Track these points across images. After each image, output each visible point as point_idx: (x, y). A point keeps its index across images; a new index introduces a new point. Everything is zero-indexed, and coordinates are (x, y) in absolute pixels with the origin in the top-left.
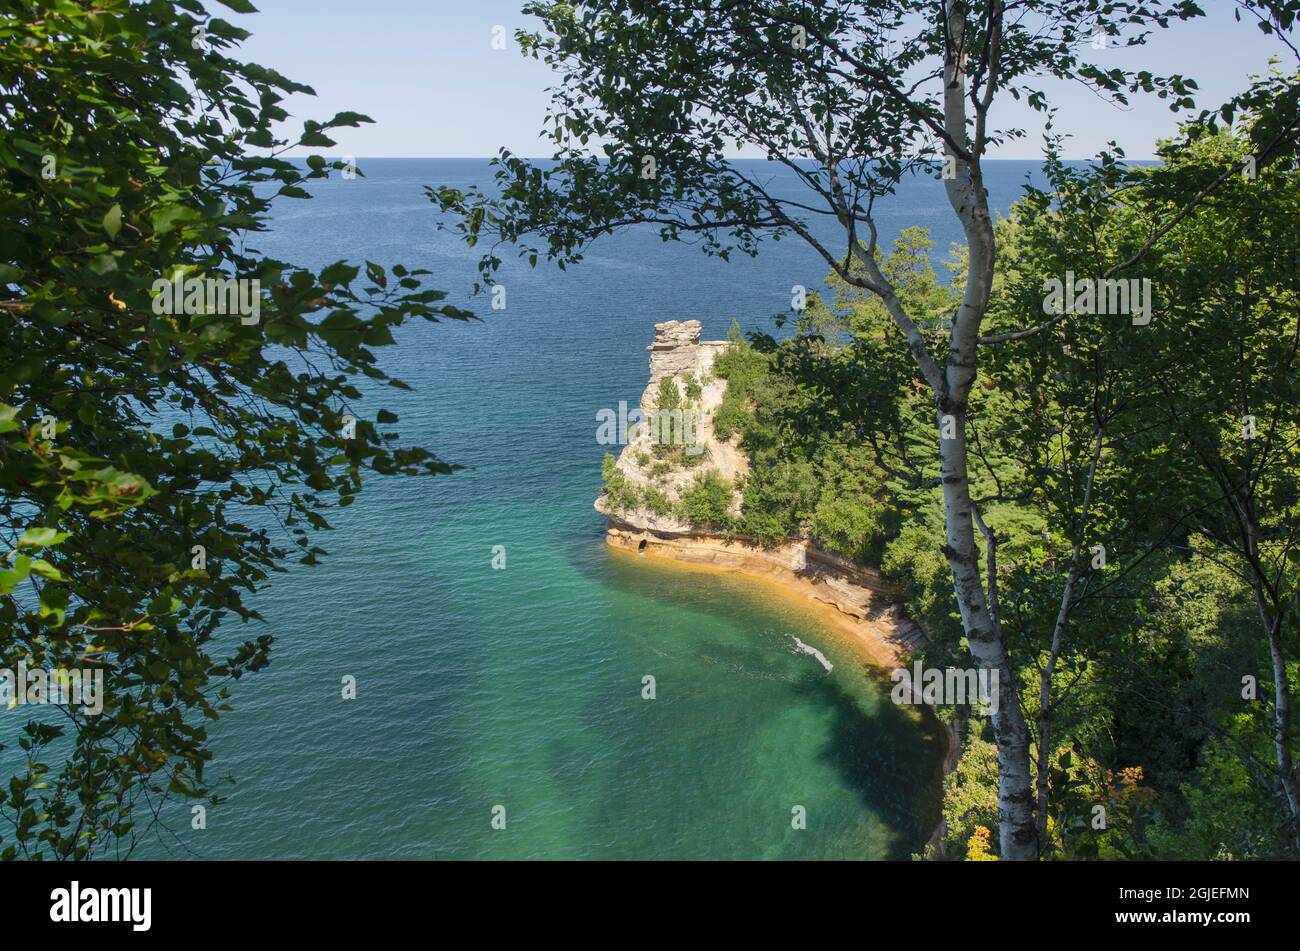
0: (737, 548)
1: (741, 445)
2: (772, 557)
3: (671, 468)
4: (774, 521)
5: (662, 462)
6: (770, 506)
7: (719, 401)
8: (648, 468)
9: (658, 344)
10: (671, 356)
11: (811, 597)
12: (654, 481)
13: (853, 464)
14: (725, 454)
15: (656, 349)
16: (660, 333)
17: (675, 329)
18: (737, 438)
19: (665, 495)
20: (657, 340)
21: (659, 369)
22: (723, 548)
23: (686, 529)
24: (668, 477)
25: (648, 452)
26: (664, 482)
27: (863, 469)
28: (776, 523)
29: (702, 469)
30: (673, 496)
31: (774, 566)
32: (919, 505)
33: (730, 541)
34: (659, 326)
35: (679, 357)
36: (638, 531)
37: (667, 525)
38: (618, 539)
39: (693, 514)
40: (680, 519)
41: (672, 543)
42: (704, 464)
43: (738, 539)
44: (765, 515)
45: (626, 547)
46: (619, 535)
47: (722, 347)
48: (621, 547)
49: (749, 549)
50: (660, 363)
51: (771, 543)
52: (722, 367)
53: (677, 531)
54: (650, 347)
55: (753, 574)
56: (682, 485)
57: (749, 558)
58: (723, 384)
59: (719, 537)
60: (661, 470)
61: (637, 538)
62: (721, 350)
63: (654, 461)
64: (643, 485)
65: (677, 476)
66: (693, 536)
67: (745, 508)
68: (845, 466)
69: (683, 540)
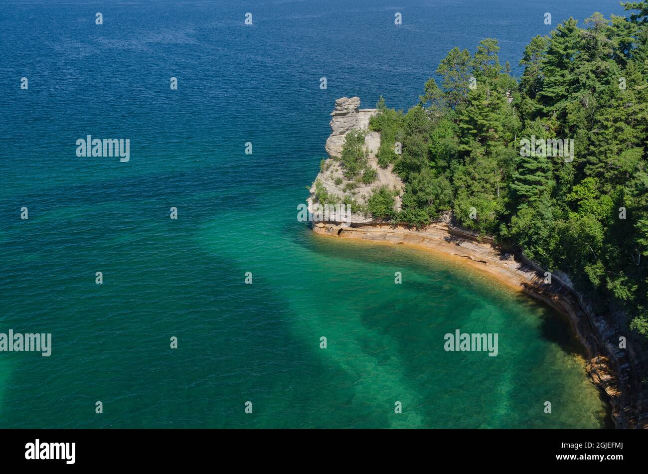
0: (401, 230)
1: (394, 171)
2: (421, 233)
3: (358, 185)
4: (423, 213)
5: (351, 182)
6: (421, 204)
7: (379, 145)
8: (342, 186)
9: (338, 112)
10: (345, 119)
11: (452, 254)
12: (348, 193)
13: (477, 176)
14: (385, 175)
15: (336, 115)
16: (340, 105)
17: (346, 103)
18: (391, 167)
19: (355, 201)
20: (336, 110)
21: (339, 127)
22: (392, 230)
23: (370, 220)
24: (356, 190)
25: (341, 176)
26: (354, 194)
27: (483, 179)
28: (424, 213)
29: (375, 185)
30: (360, 201)
31: (424, 239)
32: (530, 196)
33: (395, 226)
34: (339, 101)
35: (349, 119)
36: (337, 223)
37: (357, 219)
38: (323, 229)
39: (374, 211)
40: (366, 215)
41: (359, 229)
42: (376, 182)
43: (400, 225)
44: (417, 209)
45: (329, 234)
46: (323, 227)
47: (374, 112)
48: (326, 233)
49: (407, 230)
50: (337, 123)
51: (422, 225)
52: (375, 124)
53: (364, 221)
54: (332, 114)
55: (411, 244)
56: (367, 195)
57: (407, 235)
58: (377, 135)
59: (388, 224)
60: (351, 187)
61: (337, 228)
62: (374, 114)
63: (345, 182)
64: (340, 196)
65: (361, 190)
66: (373, 225)
67: (404, 206)
68: (473, 179)
69: (366, 228)
